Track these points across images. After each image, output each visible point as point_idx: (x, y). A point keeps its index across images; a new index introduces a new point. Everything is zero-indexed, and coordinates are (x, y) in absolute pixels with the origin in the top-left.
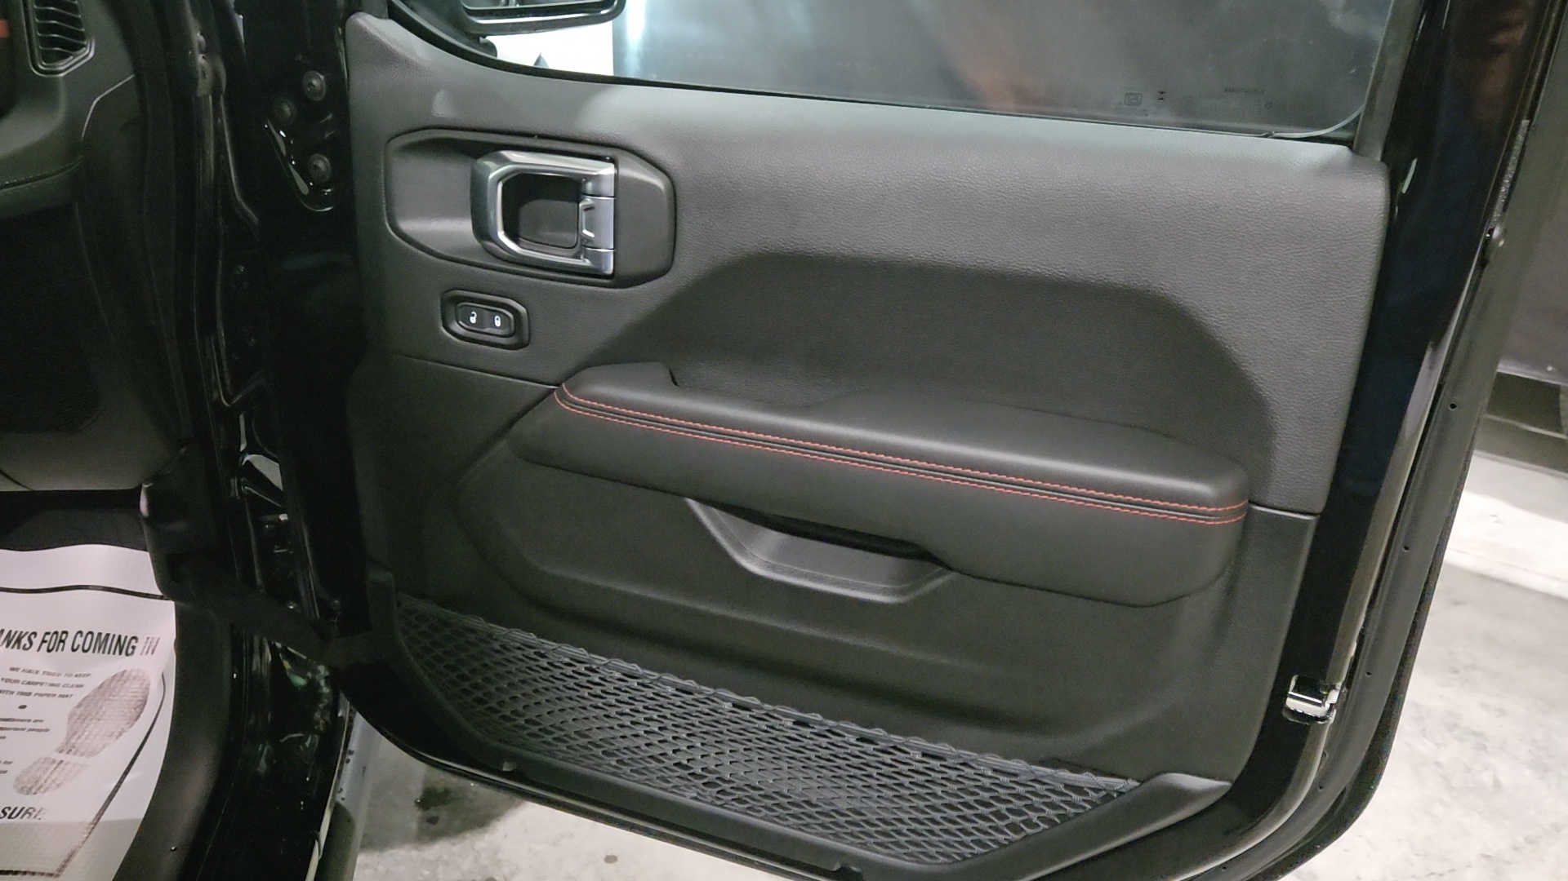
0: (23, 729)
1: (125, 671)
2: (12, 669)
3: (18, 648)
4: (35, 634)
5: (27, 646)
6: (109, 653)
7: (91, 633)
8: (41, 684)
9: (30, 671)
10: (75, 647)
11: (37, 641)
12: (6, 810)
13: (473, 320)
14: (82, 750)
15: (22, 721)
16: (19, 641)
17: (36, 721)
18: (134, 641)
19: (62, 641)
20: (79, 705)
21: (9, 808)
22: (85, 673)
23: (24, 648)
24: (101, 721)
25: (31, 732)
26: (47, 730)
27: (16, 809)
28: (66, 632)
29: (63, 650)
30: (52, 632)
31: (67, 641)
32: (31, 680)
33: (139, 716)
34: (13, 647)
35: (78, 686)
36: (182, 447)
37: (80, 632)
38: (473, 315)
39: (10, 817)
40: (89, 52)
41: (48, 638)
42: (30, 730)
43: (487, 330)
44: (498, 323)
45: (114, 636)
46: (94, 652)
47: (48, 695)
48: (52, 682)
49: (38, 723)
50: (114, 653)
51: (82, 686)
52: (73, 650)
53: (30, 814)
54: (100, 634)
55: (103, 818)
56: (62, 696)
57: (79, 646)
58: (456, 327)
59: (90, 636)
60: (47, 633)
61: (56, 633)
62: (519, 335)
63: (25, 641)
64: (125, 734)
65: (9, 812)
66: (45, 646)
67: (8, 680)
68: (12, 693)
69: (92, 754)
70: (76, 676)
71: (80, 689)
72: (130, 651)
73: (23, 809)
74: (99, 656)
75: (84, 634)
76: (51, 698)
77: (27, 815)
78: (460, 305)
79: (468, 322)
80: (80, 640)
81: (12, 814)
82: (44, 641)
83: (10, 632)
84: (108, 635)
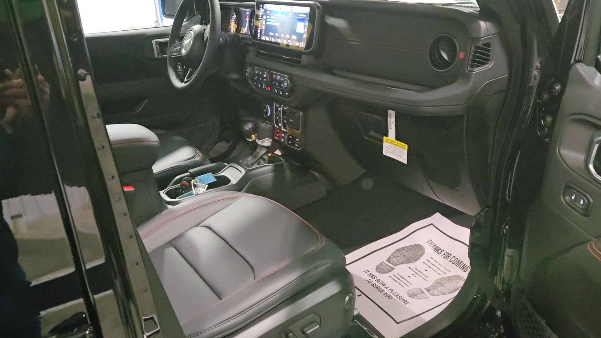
0: (422, 277)
1: (460, 276)
2: (431, 258)
3: (437, 253)
4: (443, 250)
5: (439, 253)
6: (459, 268)
7: (457, 258)
8: (436, 266)
9: (435, 261)
10: (451, 261)
11: (443, 253)
12: (401, 297)
13: (573, 198)
14: (431, 292)
15: (423, 274)
16: (438, 250)
17: (426, 276)
18: (468, 268)
19: (449, 257)
20: (441, 279)
21: (402, 297)
22: (449, 270)
23: (438, 254)
24: (442, 287)
25: (423, 279)
26: (427, 281)
27: (403, 298)
28: (451, 254)
29: (447, 260)
30: (448, 252)
31: (450, 257)
32: (434, 264)
33: (453, 292)
34: (435, 252)
35: (444, 273)
36: (487, 208)
37: (455, 257)
38: (574, 196)
39: (400, 299)
40: (489, 66)
41: (446, 254)
42: (423, 278)
43: (577, 204)
44: (582, 203)
45: (464, 263)
46: (455, 265)
47: (435, 271)
48: (439, 267)
49: (426, 277)
50: (460, 269)
51: (446, 273)
52: (450, 261)
53: (405, 302)
54: (460, 260)
55: (421, 316)
56: (438, 273)
57: (452, 261)
58: (567, 198)
59: (457, 259)
60: (447, 252)
61: (449, 253)
62: (587, 211)
63: (440, 251)
64: (446, 295)
65: (401, 298)
66: (444, 255)
67: (428, 261)
68: (427, 265)
69: (433, 295)
70: (446, 270)
71: (445, 274)
72: (466, 270)
73: (405, 299)
74: (456, 267)
75: (455, 258)
76: (435, 272)
77: (404, 302)
78: (571, 190)
79: (571, 198)
80: (453, 259)
81: (401, 299)
82: (444, 254)
83: (438, 246)
84: (462, 262)
